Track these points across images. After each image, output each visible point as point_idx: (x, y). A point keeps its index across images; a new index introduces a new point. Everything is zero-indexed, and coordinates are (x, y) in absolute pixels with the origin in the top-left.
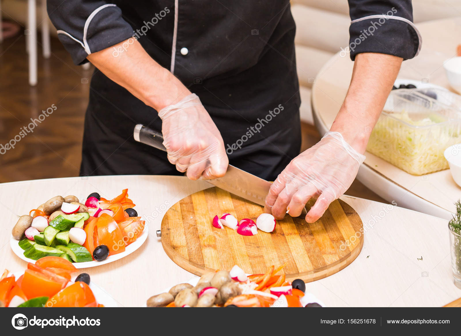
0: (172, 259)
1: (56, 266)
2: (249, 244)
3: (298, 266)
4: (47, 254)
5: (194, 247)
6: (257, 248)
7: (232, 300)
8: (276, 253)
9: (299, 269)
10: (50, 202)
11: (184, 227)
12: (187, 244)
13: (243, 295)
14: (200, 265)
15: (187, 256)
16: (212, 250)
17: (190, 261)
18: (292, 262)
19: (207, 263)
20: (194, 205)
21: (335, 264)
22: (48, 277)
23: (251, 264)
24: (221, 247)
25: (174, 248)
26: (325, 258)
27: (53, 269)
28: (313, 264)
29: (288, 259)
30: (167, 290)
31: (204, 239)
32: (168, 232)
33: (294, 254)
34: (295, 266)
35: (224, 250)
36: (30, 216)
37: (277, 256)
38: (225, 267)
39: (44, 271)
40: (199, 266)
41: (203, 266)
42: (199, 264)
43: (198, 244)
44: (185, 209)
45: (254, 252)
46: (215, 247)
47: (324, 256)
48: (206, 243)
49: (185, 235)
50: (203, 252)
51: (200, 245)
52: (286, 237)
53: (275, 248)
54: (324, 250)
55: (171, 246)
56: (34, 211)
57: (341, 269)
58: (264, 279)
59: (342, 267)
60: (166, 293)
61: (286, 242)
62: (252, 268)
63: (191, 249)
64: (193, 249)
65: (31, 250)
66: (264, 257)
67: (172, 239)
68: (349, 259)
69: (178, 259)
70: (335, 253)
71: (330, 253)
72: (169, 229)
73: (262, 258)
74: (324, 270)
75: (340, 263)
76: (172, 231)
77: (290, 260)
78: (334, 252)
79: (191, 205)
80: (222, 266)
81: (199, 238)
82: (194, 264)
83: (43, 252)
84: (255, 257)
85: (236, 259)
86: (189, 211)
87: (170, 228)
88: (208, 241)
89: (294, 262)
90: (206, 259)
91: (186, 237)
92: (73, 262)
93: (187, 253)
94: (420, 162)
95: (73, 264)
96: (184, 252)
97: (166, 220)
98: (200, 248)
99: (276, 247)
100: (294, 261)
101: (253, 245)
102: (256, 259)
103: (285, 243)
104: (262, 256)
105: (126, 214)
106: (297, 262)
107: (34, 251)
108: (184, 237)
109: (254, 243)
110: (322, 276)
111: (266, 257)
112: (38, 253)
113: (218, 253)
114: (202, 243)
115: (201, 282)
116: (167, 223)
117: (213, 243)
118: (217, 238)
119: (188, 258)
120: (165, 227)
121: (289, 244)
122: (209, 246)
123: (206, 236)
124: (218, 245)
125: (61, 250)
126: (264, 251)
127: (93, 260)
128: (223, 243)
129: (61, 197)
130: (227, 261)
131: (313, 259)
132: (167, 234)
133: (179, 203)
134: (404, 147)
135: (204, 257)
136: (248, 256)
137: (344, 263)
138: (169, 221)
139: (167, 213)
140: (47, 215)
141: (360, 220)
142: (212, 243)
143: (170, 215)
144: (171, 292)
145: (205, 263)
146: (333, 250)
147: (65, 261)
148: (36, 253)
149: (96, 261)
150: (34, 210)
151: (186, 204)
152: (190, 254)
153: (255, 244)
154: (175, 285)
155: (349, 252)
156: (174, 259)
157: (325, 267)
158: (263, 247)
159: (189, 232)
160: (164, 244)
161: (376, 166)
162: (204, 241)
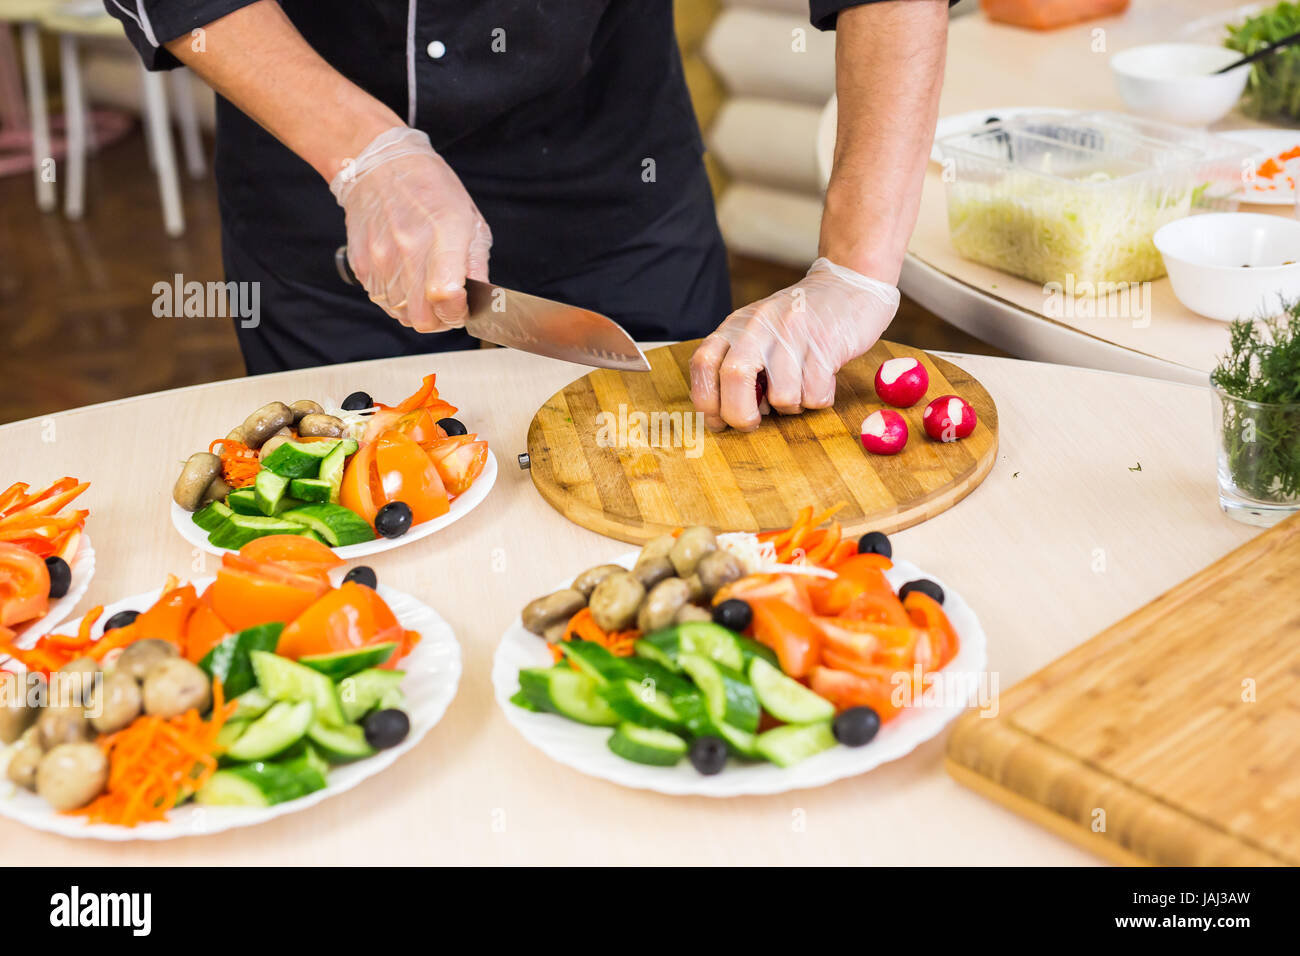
0: (561, 512)
1: (289, 557)
2: (738, 465)
3: (859, 501)
4: (266, 533)
5: (611, 483)
6: (758, 473)
7: (729, 588)
8: (804, 479)
9: (862, 506)
10: (257, 417)
11: (582, 442)
12: (595, 476)
13: (754, 576)
14: (631, 519)
15: (599, 502)
16: (654, 485)
17: (606, 511)
18: (845, 494)
19: (646, 513)
20: (597, 394)
21: (943, 489)
22: (276, 579)
23: (750, 506)
24: (673, 476)
25: (565, 487)
26: (918, 479)
27: (285, 563)
28: (893, 494)
29: (834, 489)
30: (567, 584)
31: (632, 463)
32: (545, 456)
33: (845, 476)
34: (852, 500)
35: (681, 482)
36: (211, 454)
37: (807, 483)
38: (689, 517)
39: (264, 568)
40: (629, 521)
41: (638, 520)
42: (629, 515)
43: (618, 475)
44: (578, 404)
45: (753, 480)
46: (659, 478)
47: (917, 475)
48: (638, 471)
49: (587, 459)
50: (633, 490)
51: (624, 478)
52: (821, 442)
53: (801, 468)
54: (913, 462)
55: (558, 484)
56: (220, 444)
57: (958, 501)
58: (792, 537)
59: (962, 494)
60: (564, 591)
61: (825, 453)
62: (754, 513)
63: (606, 486)
64: (610, 485)
65: (225, 529)
66: (778, 490)
67: (556, 469)
68: (974, 477)
69: (577, 511)
70: (942, 467)
71: (930, 468)
72: (546, 450)
73: (773, 492)
74: (919, 504)
75: (955, 486)
76: (554, 452)
77: (839, 489)
78: (938, 465)
79: (590, 395)
80: (683, 516)
81: (619, 461)
82: (617, 517)
83: (255, 530)
84: (756, 491)
85: (713, 498)
86: (587, 409)
87: (549, 446)
88: (643, 466)
89: (849, 494)
90: (642, 505)
91: (589, 463)
92: (331, 545)
93: (597, 496)
94: (1097, 266)
95: (333, 550)
96: (592, 493)
97: (538, 431)
98: (626, 483)
99: (804, 467)
100: (850, 491)
101: (748, 466)
102: (760, 495)
103: (822, 457)
104: (773, 488)
105: (441, 432)
106: (856, 493)
107: (234, 530)
108: (585, 463)
109: (749, 461)
110: (917, 519)
111: (782, 489)
112: (243, 533)
113: (669, 490)
114: (628, 472)
115: (644, 557)
116: (539, 437)
117: (655, 470)
118: (662, 458)
119: (601, 507)
120: (538, 446)
121: (831, 457)
122: (646, 476)
123: (637, 456)
124: (667, 472)
125: (298, 523)
126: (775, 475)
127: (377, 537)
128: (677, 467)
129: (282, 404)
130: (694, 505)
131: (891, 483)
132: (544, 460)
133: (562, 394)
134: (1057, 237)
135: (637, 501)
136: (739, 491)
137: (964, 486)
138: (545, 432)
139: (536, 416)
140: (252, 449)
141: (986, 392)
142: (653, 470)
143: (545, 419)
144: (575, 587)
145: (642, 514)
146: (936, 459)
147: (310, 543)
148: (237, 535)
149: (384, 539)
150: (218, 441)
151: (580, 394)
152: (603, 498)
153: (752, 463)
154: (582, 570)
155: (973, 462)
156: (567, 513)
157: (921, 496)
158: (773, 467)
159: (595, 452)
160: (540, 482)
161: (994, 287)
162: (633, 467)
